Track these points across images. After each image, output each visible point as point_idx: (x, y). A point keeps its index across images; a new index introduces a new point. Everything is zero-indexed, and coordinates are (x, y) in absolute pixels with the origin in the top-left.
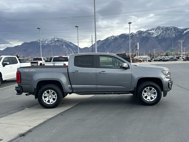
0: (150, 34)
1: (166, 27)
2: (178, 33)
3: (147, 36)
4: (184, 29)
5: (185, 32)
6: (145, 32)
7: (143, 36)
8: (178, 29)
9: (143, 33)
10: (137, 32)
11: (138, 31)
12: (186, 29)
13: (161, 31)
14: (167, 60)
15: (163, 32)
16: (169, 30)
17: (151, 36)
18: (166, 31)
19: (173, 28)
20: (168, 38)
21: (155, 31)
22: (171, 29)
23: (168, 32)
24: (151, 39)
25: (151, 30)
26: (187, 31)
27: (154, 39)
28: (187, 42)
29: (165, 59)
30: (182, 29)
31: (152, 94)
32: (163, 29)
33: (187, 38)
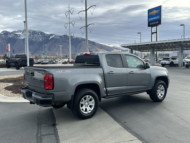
0: (18, 36)
1: (33, 30)
2: (45, 38)
3: (13, 37)
4: (50, 35)
5: (51, 37)
6: (12, 33)
7: (9, 37)
8: (44, 34)
9: (9, 34)
10: (2, 32)
11: (4, 31)
12: (51, 35)
13: (29, 34)
14: (47, 63)
15: (30, 35)
16: (36, 33)
17: (19, 38)
18: (33, 35)
19: (40, 32)
20: (35, 42)
21: (23, 33)
22: (38, 33)
23: (36, 36)
24: (19, 42)
25: (18, 32)
26: (52, 37)
27: (21, 42)
28: (52, 47)
29: (44, 62)
30: (48, 35)
31: (161, 91)
32: (30, 32)
33: (53, 43)
